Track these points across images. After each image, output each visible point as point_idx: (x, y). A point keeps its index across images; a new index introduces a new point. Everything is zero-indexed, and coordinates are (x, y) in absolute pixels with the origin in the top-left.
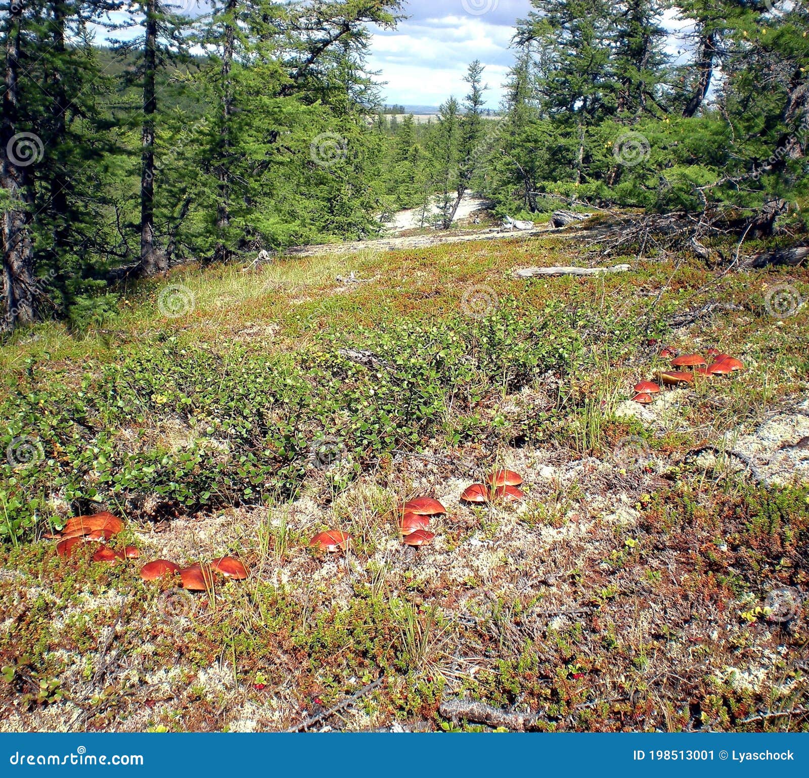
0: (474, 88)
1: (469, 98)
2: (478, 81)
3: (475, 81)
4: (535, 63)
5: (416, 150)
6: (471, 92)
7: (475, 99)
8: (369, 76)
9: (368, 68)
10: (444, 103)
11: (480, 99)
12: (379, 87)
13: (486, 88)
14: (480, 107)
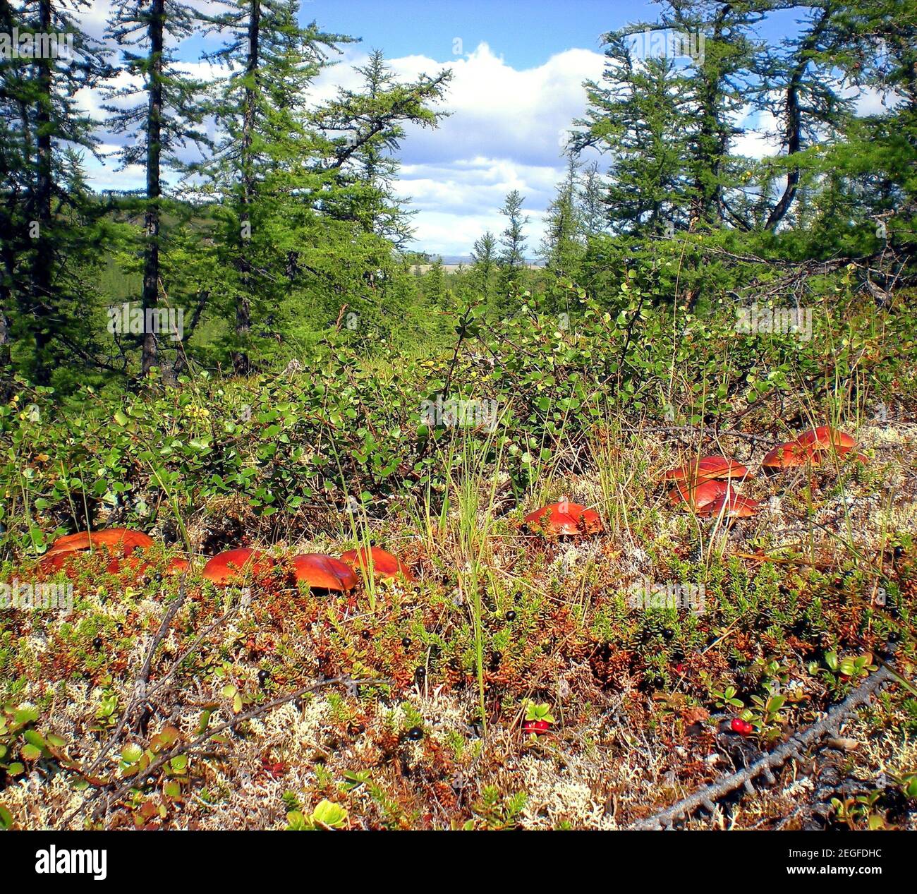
0: (514, 222)
1: (507, 233)
2: (517, 214)
3: (513, 214)
4: (581, 194)
5: (448, 296)
6: (510, 226)
7: (515, 235)
8: (396, 204)
9: (395, 195)
10: (480, 240)
11: (520, 234)
12: (408, 217)
13: (526, 221)
14: (520, 244)
